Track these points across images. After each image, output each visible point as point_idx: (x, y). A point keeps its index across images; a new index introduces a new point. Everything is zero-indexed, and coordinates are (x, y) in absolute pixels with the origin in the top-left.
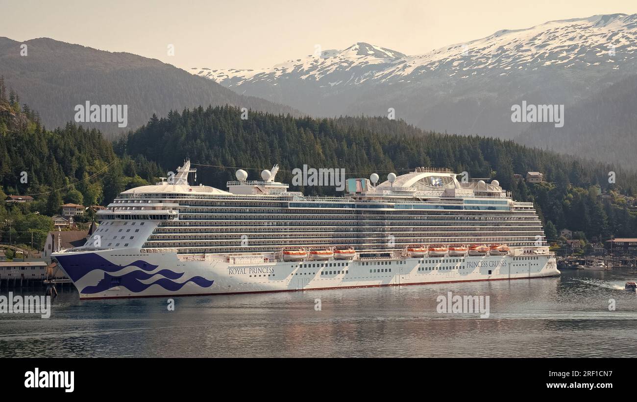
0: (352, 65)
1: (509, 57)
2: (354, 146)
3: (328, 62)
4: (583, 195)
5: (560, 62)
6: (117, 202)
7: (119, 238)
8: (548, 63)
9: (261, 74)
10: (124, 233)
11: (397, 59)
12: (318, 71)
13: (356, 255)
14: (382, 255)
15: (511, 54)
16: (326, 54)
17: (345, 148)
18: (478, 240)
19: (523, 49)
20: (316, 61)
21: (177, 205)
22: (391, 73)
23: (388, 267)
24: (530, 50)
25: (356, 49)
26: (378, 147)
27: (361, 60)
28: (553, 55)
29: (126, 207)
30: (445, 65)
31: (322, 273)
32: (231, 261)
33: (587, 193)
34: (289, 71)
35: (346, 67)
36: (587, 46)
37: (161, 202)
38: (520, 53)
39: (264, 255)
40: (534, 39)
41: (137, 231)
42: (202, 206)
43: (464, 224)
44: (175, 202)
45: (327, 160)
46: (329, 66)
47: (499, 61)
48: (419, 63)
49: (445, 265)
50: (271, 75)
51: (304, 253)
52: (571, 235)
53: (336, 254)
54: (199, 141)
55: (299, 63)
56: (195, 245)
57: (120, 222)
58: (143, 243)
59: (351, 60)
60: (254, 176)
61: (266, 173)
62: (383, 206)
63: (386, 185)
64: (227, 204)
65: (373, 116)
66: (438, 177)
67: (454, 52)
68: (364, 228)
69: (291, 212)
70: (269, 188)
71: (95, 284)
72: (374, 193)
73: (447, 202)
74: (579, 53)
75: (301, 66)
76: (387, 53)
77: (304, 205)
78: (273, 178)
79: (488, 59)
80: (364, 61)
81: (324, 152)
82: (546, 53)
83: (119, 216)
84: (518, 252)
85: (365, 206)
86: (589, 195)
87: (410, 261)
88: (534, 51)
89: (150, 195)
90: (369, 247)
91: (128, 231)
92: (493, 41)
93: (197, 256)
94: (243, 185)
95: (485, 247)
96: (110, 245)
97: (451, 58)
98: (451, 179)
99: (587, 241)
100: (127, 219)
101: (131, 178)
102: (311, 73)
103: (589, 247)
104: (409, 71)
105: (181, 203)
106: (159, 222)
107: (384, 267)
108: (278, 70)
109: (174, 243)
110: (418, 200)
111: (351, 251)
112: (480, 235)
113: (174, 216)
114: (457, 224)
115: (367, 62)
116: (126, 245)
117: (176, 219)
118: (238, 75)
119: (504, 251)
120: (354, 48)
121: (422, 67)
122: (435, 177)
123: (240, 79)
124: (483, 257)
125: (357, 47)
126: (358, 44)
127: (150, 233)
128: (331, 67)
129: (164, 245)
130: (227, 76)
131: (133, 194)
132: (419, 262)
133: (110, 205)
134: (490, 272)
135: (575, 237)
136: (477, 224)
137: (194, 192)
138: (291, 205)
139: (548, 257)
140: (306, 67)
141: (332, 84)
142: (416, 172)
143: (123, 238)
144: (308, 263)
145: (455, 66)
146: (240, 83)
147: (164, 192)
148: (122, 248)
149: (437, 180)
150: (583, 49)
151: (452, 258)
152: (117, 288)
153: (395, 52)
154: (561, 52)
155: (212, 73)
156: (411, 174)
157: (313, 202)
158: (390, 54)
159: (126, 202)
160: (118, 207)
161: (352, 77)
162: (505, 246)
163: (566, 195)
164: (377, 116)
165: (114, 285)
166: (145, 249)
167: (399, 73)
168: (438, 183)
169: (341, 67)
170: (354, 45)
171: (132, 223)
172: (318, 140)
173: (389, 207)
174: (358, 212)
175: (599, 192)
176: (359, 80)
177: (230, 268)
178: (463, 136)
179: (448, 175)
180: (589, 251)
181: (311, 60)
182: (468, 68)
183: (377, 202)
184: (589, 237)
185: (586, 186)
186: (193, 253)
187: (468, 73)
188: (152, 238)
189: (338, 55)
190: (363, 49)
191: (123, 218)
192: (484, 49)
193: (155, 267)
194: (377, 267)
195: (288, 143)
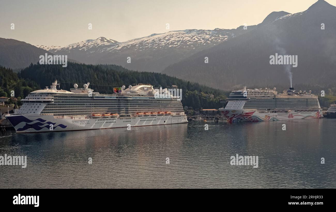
0: (99, 45)
1: (156, 44)
2: (109, 75)
3: (90, 44)
4: (192, 94)
5: (175, 46)
6: (29, 96)
7: (31, 110)
8: (170, 46)
9: (64, 48)
10: (33, 108)
11: (115, 43)
12: (86, 47)
13: (118, 116)
14: (127, 116)
15: (157, 43)
16: (88, 41)
17: (106, 76)
18: (161, 110)
19: (162, 41)
20: (85, 44)
21: (53, 97)
22: (113, 48)
23: (130, 120)
24: (164, 41)
25: (100, 39)
26: (118, 76)
27: (102, 44)
28: (172, 43)
29: (33, 98)
30: (133, 46)
31: (106, 123)
32: (73, 118)
33: (193, 93)
34: (75, 47)
35: (96, 46)
36: (184, 40)
37: (47, 96)
38: (160, 42)
39: (85, 116)
40: (165, 37)
41: (38, 107)
42: (63, 97)
43: (156, 104)
44: (52, 96)
45: (99, 81)
46: (90, 46)
47: (153, 45)
48: (123, 45)
49: (149, 119)
50: (68, 48)
51: (99, 115)
52: (188, 108)
53: (111, 115)
54: (50, 73)
55: (78, 44)
56: (60, 112)
57: (31, 104)
58: (41, 112)
59: (98, 43)
60: (81, 86)
61: (86, 85)
62: (128, 98)
63: (128, 90)
64: (72, 97)
65: (110, 64)
66: (146, 87)
67: (136, 41)
68: (121, 106)
69: (95, 100)
70: (86, 91)
71: (22, 127)
72: (124, 93)
73: (150, 96)
74: (181, 43)
75: (79, 45)
76: (111, 41)
77: (100, 97)
78: (88, 87)
79: (149, 44)
80: (103, 44)
81: (98, 77)
82: (169, 42)
83: (31, 102)
84: (174, 114)
85: (121, 98)
86: (194, 94)
87: (137, 118)
88: (165, 42)
89: (42, 93)
90: (123, 113)
91: (35, 107)
92: (151, 37)
93: (61, 117)
94: (76, 90)
95: (163, 112)
96: (27, 112)
97: (135, 44)
98: (151, 88)
99: (194, 110)
100: (34, 102)
101: (25, 87)
102: (83, 48)
103: (194, 112)
104: (120, 48)
105: (55, 96)
106: (47, 103)
107: (128, 120)
108: (70, 47)
109: (52, 112)
110: (140, 95)
111: (117, 114)
112: (161, 108)
113: (53, 101)
114: (153, 104)
115: (104, 44)
116: (34, 112)
117: (53, 103)
118: (55, 48)
119: (170, 114)
120: (99, 39)
121: (124, 47)
122: (145, 87)
123: (56, 50)
124: (162, 116)
125: (100, 38)
126: (101, 37)
127: (43, 108)
128: (91, 46)
129: (48, 113)
130: (51, 48)
131: (36, 93)
132: (140, 118)
133: (26, 97)
134: (165, 122)
135: (189, 109)
136: (160, 104)
137: (59, 92)
138: (95, 97)
139: (184, 116)
140: (81, 46)
141: (91, 52)
142: (138, 85)
143: (33, 110)
144: (101, 119)
145: (137, 46)
146: (56, 51)
147: (48, 92)
148: (32, 114)
149: (146, 88)
150: (183, 41)
151: (152, 117)
152: (30, 129)
153: (114, 41)
154: (175, 42)
155: (45, 47)
156: (137, 86)
157: (103, 96)
158: (113, 42)
159: (33, 96)
160: (30, 98)
161: (99, 50)
162: (170, 112)
163: (186, 94)
164: (112, 64)
165: (29, 128)
166: (42, 114)
167: (116, 49)
168: (146, 89)
169: (94, 46)
170: (99, 38)
171: (36, 104)
172: (95, 73)
173: (130, 98)
174: (119, 100)
175: (197, 93)
176: (101, 51)
177: (73, 121)
178: (148, 72)
179: (150, 86)
180: (194, 114)
181: (83, 43)
182: (142, 47)
183: (126, 96)
184: (194, 109)
185: (193, 90)
186: (59, 115)
187: (142, 49)
188: (44, 110)
189: (93, 41)
190: (103, 39)
191: (32, 102)
192: (147, 40)
193: (45, 121)
194: (126, 120)
195: (84, 74)
